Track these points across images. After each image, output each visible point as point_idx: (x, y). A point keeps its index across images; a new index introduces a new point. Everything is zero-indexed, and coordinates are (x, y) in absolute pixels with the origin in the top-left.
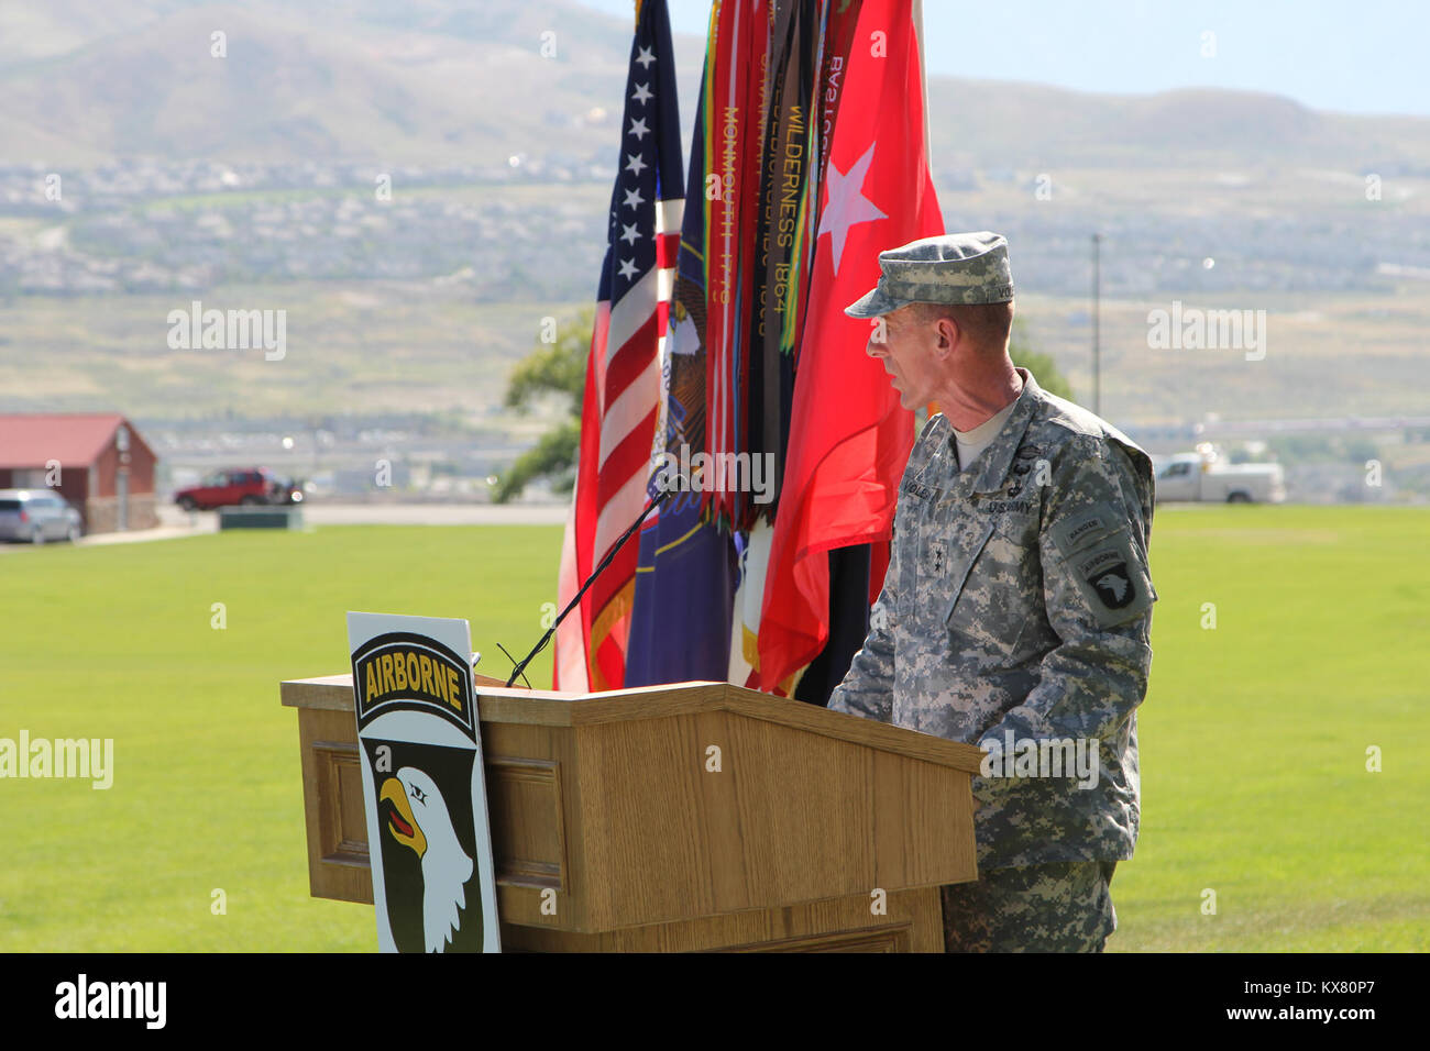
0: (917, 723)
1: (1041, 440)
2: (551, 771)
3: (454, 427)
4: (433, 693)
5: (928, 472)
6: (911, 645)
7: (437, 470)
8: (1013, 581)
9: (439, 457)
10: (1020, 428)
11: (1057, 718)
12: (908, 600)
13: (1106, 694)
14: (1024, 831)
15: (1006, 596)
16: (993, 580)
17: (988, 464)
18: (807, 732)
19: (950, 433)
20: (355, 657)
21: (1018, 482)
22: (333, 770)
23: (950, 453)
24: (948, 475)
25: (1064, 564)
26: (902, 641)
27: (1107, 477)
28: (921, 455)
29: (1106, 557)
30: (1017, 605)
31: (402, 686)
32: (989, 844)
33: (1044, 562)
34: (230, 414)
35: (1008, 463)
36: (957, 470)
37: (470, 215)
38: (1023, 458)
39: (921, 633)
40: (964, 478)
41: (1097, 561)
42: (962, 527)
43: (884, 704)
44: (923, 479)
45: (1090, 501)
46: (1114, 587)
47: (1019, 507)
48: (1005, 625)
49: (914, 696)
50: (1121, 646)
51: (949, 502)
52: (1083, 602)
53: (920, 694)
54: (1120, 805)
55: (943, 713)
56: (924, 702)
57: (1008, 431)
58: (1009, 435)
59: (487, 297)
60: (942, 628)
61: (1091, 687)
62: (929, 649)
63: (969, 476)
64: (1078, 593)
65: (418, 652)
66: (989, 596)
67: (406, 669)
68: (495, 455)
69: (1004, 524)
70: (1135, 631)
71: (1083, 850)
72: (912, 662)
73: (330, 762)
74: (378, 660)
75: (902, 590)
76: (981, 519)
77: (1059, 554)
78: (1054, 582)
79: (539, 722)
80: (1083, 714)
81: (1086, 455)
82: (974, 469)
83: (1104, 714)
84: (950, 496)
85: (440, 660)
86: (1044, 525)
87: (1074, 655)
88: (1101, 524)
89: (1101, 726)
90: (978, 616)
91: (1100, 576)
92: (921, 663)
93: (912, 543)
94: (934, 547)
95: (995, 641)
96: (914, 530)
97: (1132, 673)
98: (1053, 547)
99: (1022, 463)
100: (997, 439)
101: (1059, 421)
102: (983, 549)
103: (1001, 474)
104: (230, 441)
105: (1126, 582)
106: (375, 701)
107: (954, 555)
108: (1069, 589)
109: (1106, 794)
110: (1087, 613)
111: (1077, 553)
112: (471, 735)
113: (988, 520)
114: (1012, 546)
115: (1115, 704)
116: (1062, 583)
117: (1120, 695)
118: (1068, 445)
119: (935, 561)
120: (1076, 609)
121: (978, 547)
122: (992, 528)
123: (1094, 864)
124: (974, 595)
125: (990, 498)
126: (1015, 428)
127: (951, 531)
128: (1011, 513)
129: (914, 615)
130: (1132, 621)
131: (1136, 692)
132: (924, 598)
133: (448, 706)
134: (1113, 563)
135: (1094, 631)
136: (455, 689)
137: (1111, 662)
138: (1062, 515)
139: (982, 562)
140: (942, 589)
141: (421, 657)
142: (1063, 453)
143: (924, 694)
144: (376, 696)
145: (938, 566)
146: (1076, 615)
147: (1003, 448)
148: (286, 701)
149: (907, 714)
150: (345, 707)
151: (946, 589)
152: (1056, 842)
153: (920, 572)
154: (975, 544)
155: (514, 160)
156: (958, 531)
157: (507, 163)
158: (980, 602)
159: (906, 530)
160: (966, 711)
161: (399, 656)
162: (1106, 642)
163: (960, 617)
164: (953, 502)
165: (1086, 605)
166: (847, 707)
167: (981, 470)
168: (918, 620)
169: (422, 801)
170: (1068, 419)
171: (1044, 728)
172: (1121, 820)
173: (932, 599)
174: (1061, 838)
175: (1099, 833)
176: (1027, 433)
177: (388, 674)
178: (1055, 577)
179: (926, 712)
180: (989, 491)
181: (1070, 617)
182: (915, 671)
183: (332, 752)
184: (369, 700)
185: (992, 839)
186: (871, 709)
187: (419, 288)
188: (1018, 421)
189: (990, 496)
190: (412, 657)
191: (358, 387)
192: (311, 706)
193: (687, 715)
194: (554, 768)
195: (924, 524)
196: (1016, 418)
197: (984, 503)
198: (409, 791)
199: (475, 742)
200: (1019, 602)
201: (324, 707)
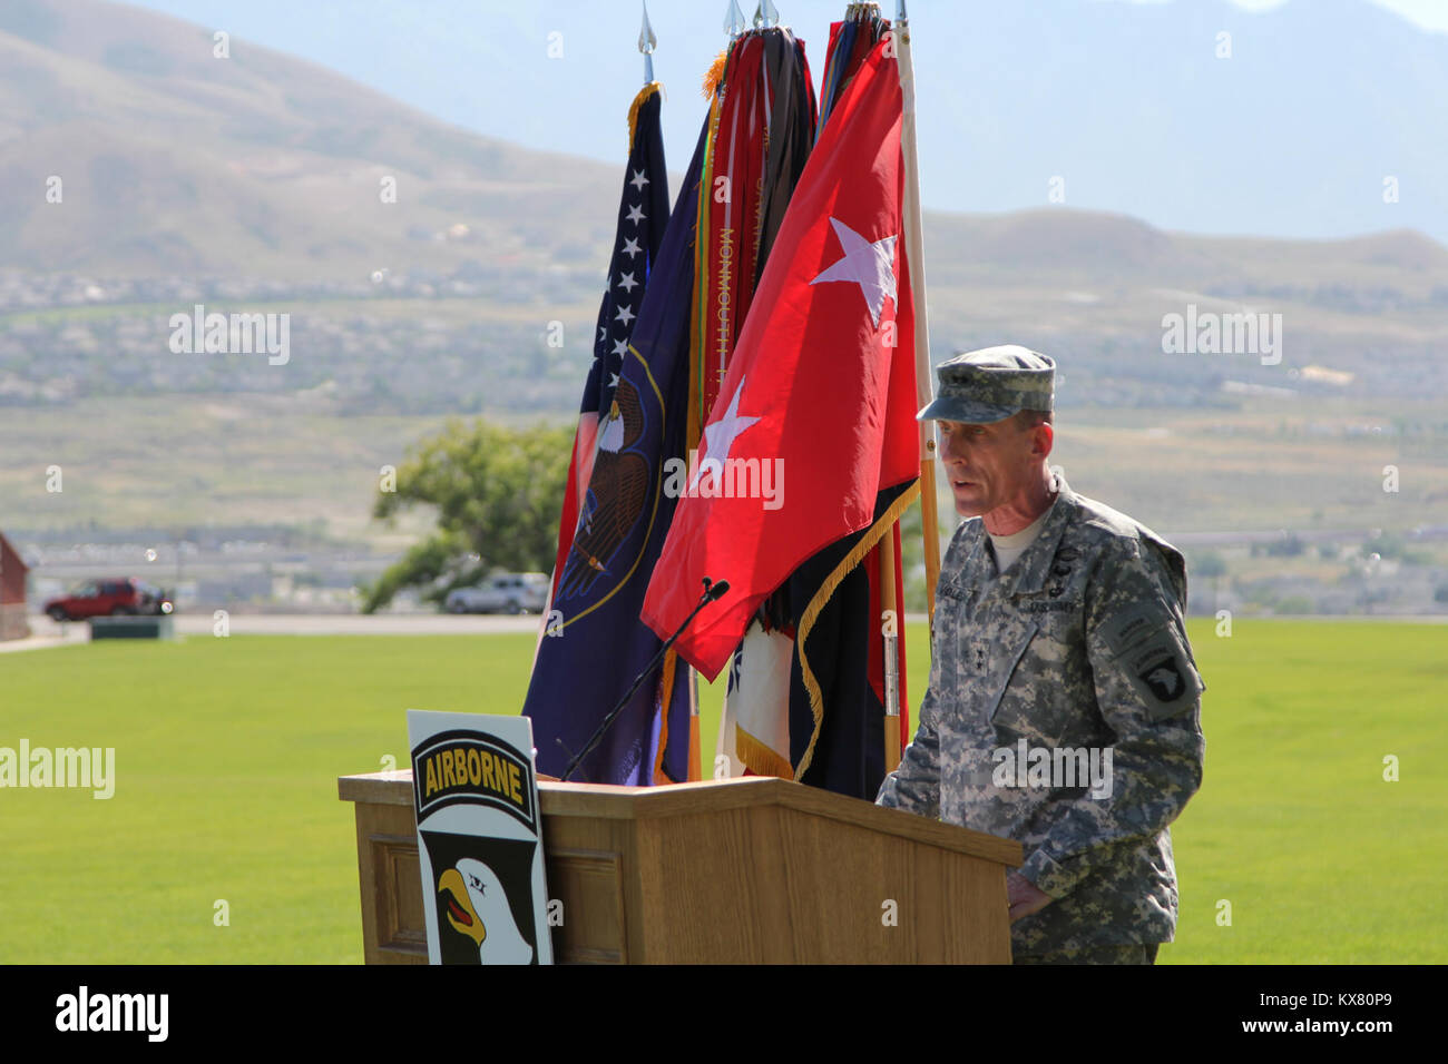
0: (964, 815)
1: (1079, 543)
2: (612, 862)
3: (316, 539)
4: (493, 787)
5: (964, 575)
6: (954, 741)
7: (299, 581)
8: (1058, 678)
9: (301, 568)
10: (1058, 531)
11: (1120, 813)
12: (948, 698)
13: (1166, 785)
14: (1074, 916)
15: (1051, 694)
16: (1038, 677)
17: (1028, 565)
18: (854, 825)
19: (984, 538)
20: (414, 754)
21: (1059, 583)
22: (389, 863)
23: (986, 556)
24: (987, 577)
25: (1115, 663)
26: (945, 738)
27: (1148, 575)
28: (955, 559)
29: (1156, 652)
30: (1061, 701)
31: (463, 781)
32: (1041, 929)
33: (1093, 661)
34: (93, 524)
35: (1049, 565)
36: (995, 573)
37: (333, 329)
38: (1063, 560)
39: (964, 729)
40: (1004, 580)
41: (1147, 657)
42: (1003, 626)
43: (932, 793)
44: (959, 582)
45: (1135, 599)
46: (1165, 680)
47: (1062, 606)
48: (1050, 720)
49: (959, 790)
50: (1177, 738)
51: (989, 604)
52: (1136, 697)
53: (966, 789)
54: (1162, 890)
55: (991, 804)
56: (969, 795)
57: (1046, 534)
58: (1046, 538)
59: (350, 410)
60: (987, 725)
61: (1150, 780)
62: (974, 743)
63: (1009, 578)
64: (1131, 689)
65: (479, 748)
66: (1034, 692)
67: (466, 765)
68: (359, 566)
69: (1049, 624)
70: (1188, 723)
71: (1131, 933)
72: (956, 757)
73: (387, 855)
74: (438, 756)
75: (943, 689)
76: (1023, 618)
77: (1110, 653)
78: (1104, 681)
79: (601, 814)
80: (1144, 806)
81: (1126, 555)
82: (1014, 571)
83: (1165, 805)
84: (990, 597)
85: (501, 756)
86: (1089, 625)
87: (1132, 749)
88: (1147, 621)
89: (1163, 817)
90: (1024, 711)
91: (1152, 671)
92: (965, 758)
93: (951, 644)
94: (975, 647)
95: (1040, 735)
96: (951, 632)
97: (1189, 763)
98: (1102, 646)
99: (1062, 565)
100: (1035, 541)
101: (1097, 524)
102: (1027, 647)
103: (1041, 575)
104: (94, 552)
105: (1176, 675)
106: (434, 795)
107: (997, 653)
108: (1121, 685)
109: (1150, 879)
110: (1141, 708)
111: (1128, 650)
112: (532, 827)
113: (1029, 620)
114: (1057, 645)
115: (1174, 794)
116: (1114, 681)
117: (1179, 786)
118: (1108, 547)
119: (976, 660)
120: (1130, 704)
121: (1020, 646)
122: (1035, 627)
123: (1141, 947)
124: (1019, 692)
125: (1031, 598)
126: (1052, 532)
127: (992, 630)
128: (1056, 613)
129: (956, 712)
130: (1185, 712)
131: (1193, 781)
132: (966, 696)
133: (509, 800)
134: (1162, 657)
135: (1150, 725)
136: (517, 784)
137: (1168, 754)
138: (1109, 615)
139: (1027, 661)
140: (986, 687)
141: (482, 753)
142: (1104, 555)
143: (970, 787)
144: (436, 790)
145: (979, 665)
146: (1130, 710)
147: (1042, 550)
148: (344, 796)
149: (953, 808)
150: (403, 801)
151: (989, 686)
152: (1105, 925)
153: (960, 670)
154: (1018, 643)
155: (377, 275)
156: (1000, 630)
157: (369, 279)
158: (1026, 698)
159: (944, 631)
160: (1013, 801)
161: (459, 753)
162: (1163, 736)
163: (1006, 714)
164: (993, 603)
165: (1140, 701)
166: (897, 794)
167: (1021, 571)
168: (960, 717)
169: (481, 891)
170: (1105, 521)
171: (1109, 823)
172: (1164, 903)
173: (975, 697)
174: (1110, 922)
175: (1145, 916)
176: (1064, 535)
177: (448, 769)
178: (1106, 675)
179: (973, 804)
180: (1031, 592)
181: (1123, 712)
182: (960, 766)
183: (388, 845)
184: (428, 794)
185: (1043, 925)
186: (920, 797)
187: (281, 401)
188: (1057, 524)
189: (1031, 597)
190: (473, 753)
191: (221, 498)
192: (370, 800)
193: (741, 809)
194: (616, 860)
195: (962, 625)
196: (1053, 521)
197: (1025, 603)
198: (468, 881)
199: (536, 833)
200: (1064, 697)
201: (381, 801)
